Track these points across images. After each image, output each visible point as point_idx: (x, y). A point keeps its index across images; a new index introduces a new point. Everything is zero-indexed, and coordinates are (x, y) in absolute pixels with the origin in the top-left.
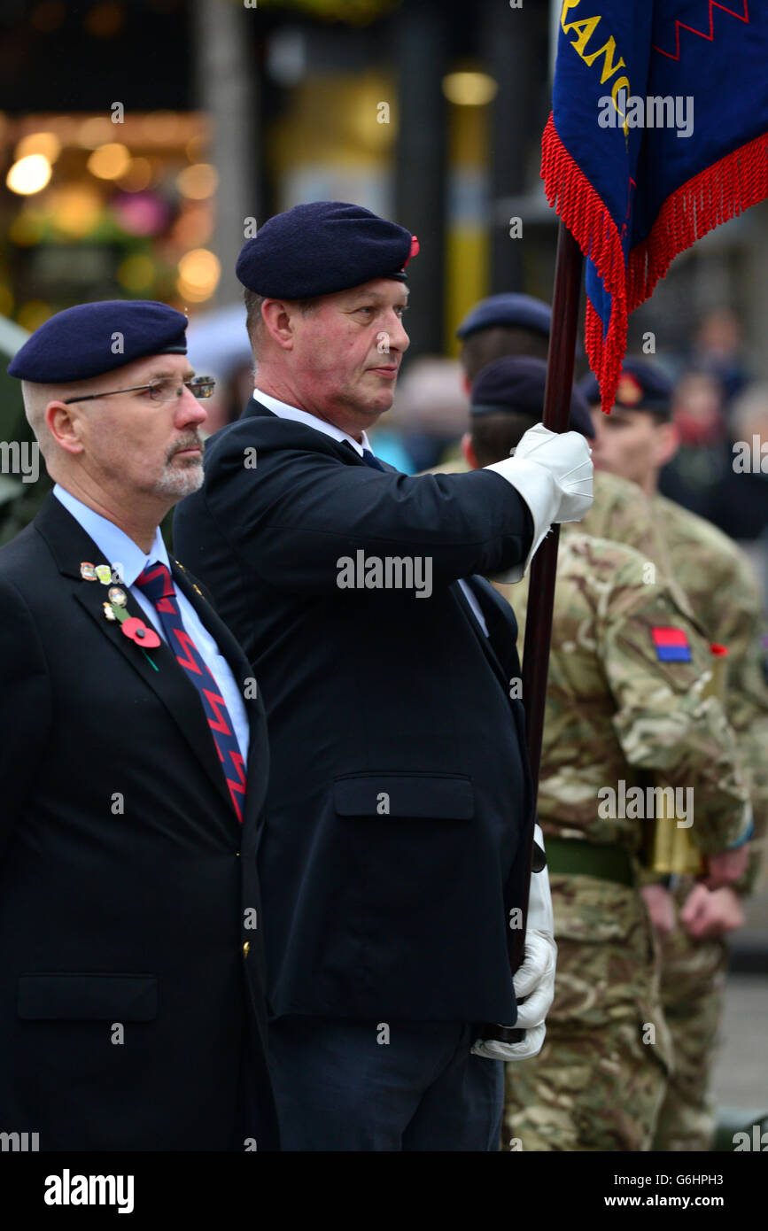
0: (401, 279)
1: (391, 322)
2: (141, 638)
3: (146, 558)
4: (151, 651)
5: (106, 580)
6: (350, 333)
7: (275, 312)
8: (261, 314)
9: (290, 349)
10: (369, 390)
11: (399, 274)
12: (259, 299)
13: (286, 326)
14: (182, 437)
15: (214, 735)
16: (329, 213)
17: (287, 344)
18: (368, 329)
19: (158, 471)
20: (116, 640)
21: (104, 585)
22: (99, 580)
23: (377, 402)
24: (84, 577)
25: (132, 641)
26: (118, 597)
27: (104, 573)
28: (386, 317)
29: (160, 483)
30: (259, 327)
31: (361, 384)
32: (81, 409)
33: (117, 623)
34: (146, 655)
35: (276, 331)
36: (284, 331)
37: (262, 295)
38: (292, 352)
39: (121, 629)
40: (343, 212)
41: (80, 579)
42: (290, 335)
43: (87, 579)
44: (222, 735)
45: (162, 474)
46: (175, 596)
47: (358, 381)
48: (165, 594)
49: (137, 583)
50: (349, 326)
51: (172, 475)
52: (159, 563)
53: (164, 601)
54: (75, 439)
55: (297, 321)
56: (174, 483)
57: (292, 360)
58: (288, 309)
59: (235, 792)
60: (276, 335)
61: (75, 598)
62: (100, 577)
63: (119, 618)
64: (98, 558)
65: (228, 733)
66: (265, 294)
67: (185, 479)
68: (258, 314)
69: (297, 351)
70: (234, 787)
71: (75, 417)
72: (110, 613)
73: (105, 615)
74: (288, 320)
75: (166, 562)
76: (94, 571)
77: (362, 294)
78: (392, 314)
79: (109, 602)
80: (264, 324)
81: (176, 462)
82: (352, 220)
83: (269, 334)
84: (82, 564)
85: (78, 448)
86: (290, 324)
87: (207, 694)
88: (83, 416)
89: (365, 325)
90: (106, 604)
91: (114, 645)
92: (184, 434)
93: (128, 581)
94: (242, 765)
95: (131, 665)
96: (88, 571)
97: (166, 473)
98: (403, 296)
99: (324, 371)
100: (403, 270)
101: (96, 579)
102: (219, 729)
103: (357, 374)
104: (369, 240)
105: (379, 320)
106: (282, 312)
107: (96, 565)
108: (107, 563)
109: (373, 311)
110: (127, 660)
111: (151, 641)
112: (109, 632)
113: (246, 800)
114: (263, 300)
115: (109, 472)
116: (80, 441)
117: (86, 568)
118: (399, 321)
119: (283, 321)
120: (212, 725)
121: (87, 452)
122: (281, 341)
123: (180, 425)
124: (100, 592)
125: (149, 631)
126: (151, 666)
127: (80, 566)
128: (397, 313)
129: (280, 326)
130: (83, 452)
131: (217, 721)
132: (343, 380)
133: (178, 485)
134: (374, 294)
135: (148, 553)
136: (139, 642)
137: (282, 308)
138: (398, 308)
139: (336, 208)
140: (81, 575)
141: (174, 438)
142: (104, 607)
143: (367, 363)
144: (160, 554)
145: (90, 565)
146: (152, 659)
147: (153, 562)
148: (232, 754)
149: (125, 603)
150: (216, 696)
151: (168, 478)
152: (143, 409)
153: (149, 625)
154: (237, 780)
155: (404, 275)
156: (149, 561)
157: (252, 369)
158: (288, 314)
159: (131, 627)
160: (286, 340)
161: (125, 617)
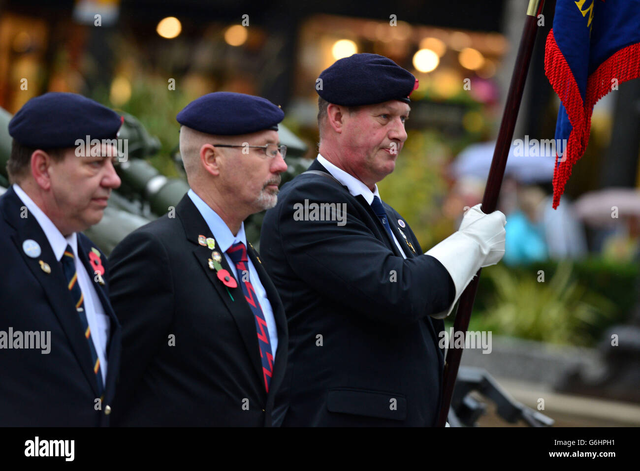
0: (406, 102)
1: (398, 125)
2: (227, 281)
3: (235, 238)
4: (231, 289)
5: (212, 246)
6: (374, 128)
7: (334, 111)
8: (326, 112)
9: (340, 133)
10: (380, 161)
11: (406, 99)
12: (327, 103)
13: (340, 120)
14: (273, 178)
15: (259, 341)
16: (371, 60)
17: (338, 130)
18: (384, 127)
19: (258, 193)
20: (213, 280)
21: (210, 250)
22: (207, 246)
23: (385, 168)
24: (200, 243)
25: (222, 282)
26: (217, 257)
27: (211, 243)
28: (396, 122)
29: (258, 199)
30: (324, 119)
31: (377, 156)
32: (222, 151)
33: (215, 271)
34: (228, 291)
35: (334, 122)
36: (338, 122)
37: (328, 101)
38: (341, 135)
39: (216, 275)
40: (379, 60)
41: (198, 244)
42: (341, 125)
43: (201, 244)
44: (264, 343)
45: (259, 195)
46: (247, 261)
47: (376, 154)
48: (242, 260)
49: (228, 252)
50: (374, 124)
51: (264, 196)
52: (241, 243)
53: (242, 263)
54: (216, 167)
55: (346, 118)
56: (264, 201)
57: (340, 139)
58: (342, 111)
59: (267, 375)
60: (333, 124)
61: (194, 254)
62: (208, 245)
63: (216, 268)
64: (209, 234)
65: (266, 342)
66: (330, 101)
67: (270, 200)
68: (325, 112)
69: (344, 134)
70: (266, 372)
71: (218, 155)
72: (211, 265)
73: (209, 265)
74: (341, 116)
75: (245, 243)
76: (206, 241)
77: (384, 107)
78: (399, 120)
79: (212, 259)
80: (327, 117)
81: (267, 190)
82: (383, 65)
83: (329, 123)
84: (200, 236)
85: (216, 172)
86: (342, 119)
87: (258, 319)
88: (223, 156)
89: (383, 125)
90: (210, 260)
91: (211, 281)
92: (274, 176)
93: (224, 249)
94: (272, 361)
95: (219, 295)
96: (202, 240)
97: (262, 194)
98: (406, 112)
99: (358, 147)
100: (408, 97)
101: (206, 245)
102: (262, 340)
103: (375, 150)
104: (392, 78)
105: (391, 123)
106: (338, 111)
107: (207, 237)
108: (213, 237)
109: (388, 117)
110: (217, 292)
111: (232, 284)
112: (210, 275)
113: (272, 380)
114: (328, 104)
115: (229, 189)
116: (218, 169)
117: (201, 238)
118: (403, 125)
119: (338, 117)
120: (259, 337)
121: (221, 176)
122: (336, 128)
123: (273, 171)
124: (207, 253)
125: (231, 278)
126: (230, 298)
127: (198, 237)
128: (402, 120)
129: (336, 119)
130: (218, 175)
131: (261, 334)
132: (367, 153)
133: (266, 202)
134: (390, 108)
135: (235, 235)
136: (225, 283)
137: (339, 109)
138: (403, 117)
139: (375, 58)
140: (198, 241)
141: (269, 177)
142: (208, 261)
143: (381, 145)
144: (242, 238)
145: (204, 237)
146: (231, 294)
147: (238, 241)
148: (268, 354)
149: (220, 261)
150: (262, 320)
151: (262, 197)
152: (257, 158)
153: (232, 275)
154: (268, 368)
155: (409, 100)
156: (235, 241)
157: (319, 142)
158: (342, 113)
159: (222, 274)
160: (339, 127)
161: (219, 269)
